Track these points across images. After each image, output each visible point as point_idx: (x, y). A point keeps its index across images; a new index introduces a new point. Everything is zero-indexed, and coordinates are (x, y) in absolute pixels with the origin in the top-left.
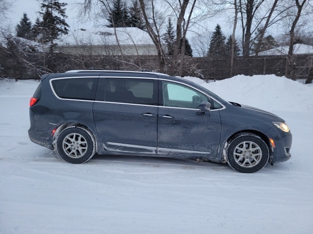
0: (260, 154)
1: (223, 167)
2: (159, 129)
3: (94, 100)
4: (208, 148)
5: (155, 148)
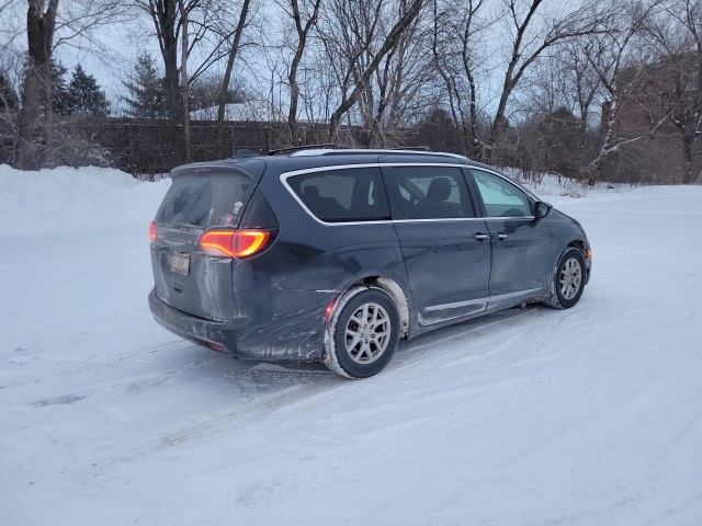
0: (580, 276)
1: (535, 310)
2: (494, 262)
3: (390, 219)
4: (539, 280)
5: (488, 299)
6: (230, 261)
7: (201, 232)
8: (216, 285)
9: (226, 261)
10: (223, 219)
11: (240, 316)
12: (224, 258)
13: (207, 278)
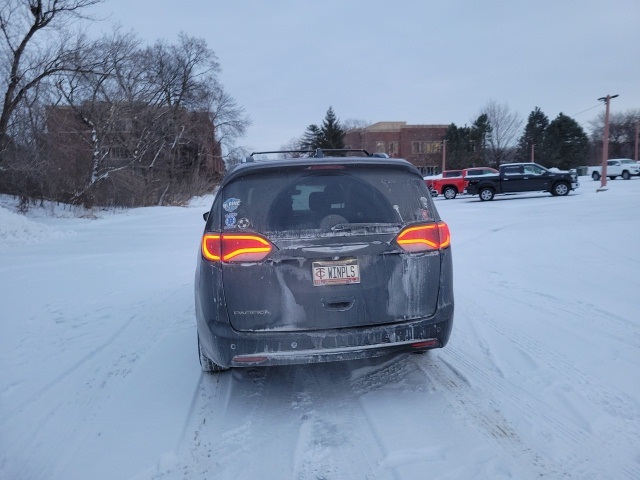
6: (437, 253)
7: (396, 230)
8: (419, 282)
9: (432, 254)
10: (418, 214)
11: (445, 305)
12: (429, 251)
13: (406, 278)
